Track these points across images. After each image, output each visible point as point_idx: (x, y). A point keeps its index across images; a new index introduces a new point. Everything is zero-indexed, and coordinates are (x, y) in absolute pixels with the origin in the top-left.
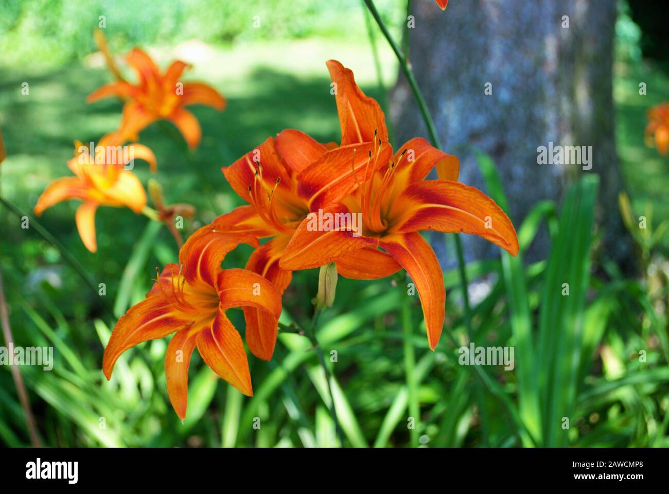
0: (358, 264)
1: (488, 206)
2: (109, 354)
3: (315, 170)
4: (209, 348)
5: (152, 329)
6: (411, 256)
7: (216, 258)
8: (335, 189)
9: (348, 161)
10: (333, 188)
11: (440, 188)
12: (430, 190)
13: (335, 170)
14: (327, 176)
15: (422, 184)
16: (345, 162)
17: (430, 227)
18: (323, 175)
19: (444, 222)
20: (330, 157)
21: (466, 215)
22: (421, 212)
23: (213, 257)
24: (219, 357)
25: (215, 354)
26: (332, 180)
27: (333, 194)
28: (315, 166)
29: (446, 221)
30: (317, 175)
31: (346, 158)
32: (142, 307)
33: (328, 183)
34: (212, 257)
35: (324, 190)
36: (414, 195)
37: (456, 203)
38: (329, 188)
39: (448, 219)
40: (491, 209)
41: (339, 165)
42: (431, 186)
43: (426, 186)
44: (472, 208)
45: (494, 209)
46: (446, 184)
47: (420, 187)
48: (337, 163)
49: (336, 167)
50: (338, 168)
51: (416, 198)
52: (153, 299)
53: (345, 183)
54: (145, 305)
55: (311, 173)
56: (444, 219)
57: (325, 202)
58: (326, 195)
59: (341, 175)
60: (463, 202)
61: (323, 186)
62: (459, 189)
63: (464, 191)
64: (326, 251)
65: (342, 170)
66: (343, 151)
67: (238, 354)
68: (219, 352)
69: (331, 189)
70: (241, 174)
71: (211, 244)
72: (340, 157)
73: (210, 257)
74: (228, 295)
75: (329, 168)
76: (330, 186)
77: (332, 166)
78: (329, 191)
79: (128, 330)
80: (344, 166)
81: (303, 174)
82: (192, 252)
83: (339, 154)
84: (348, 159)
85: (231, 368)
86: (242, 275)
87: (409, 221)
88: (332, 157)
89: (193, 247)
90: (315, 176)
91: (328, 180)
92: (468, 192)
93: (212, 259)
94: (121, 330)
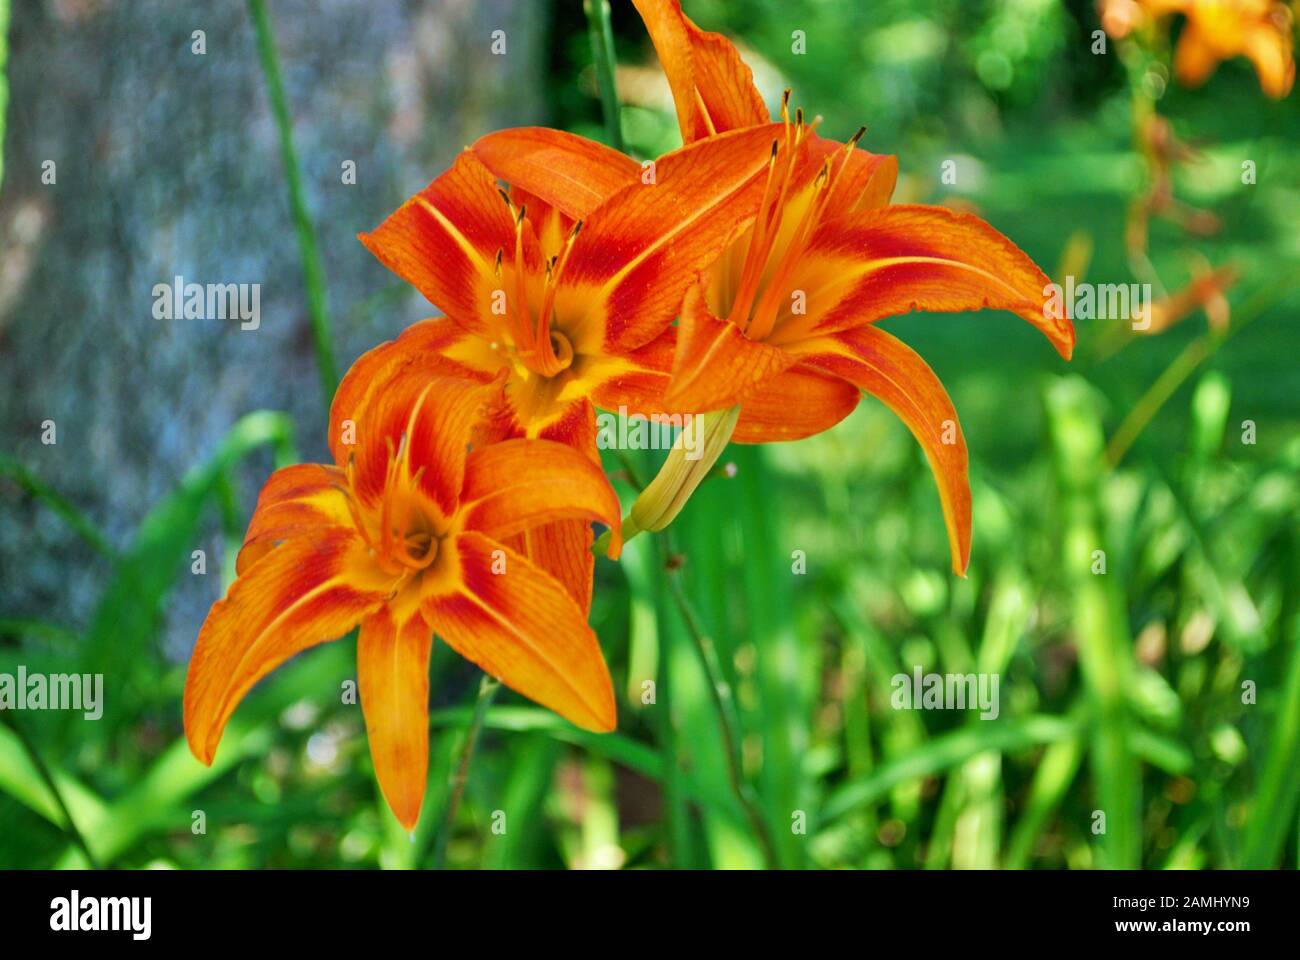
0: (764, 406)
1: (1001, 253)
2: (193, 704)
3: (628, 206)
4: (478, 637)
5: (311, 620)
6: (880, 375)
7: (457, 422)
8: (687, 243)
9: (712, 173)
10: (680, 241)
11: (897, 224)
12: (874, 230)
13: (680, 200)
14: (661, 215)
15: (852, 219)
16: (705, 178)
17: (914, 304)
18: (649, 214)
19: (938, 290)
20: (666, 170)
21: (975, 274)
22: (870, 278)
23: (448, 422)
24: (514, 650)
25: (500, 647)
26: (676, 222)
27: (682, 253)
28: (626, 197)
29: (941, 287)
30: (634, 215)
31: (707, 167)
32: (264, 572)
33: (666, 230)
34: (443, 423)
35: (656, 250)
36: (838, 245)
37: (943, 251)
38: (672, 241)
39: (942, 284)
40: (1007, 259)
41: (690, 185)
42: (875, 221)
43: (862, 222)
44: (976, 259)
45: (1014, 260)
46: (908, 215)
47: (850, 228)
48: (685, 181)
49: (682, 193)
50: (688, 192)
51: (844, 253)
52: (287, 550)
53: (710, 226)
54: (272, 568)
55: (616, 214)
56: (936, 285)
57: (660, 277)
58: (664, 260)
59: (698, 207)
60: (957, 248)
61: (652, 240)
62: (939, 222)
63: (950, 225)
64: (733, 371)
65: (698, 198)
66: (699, 152)
67: (564, 635)
68: (515, 639)
69: (675, 243)
70: (419, 244)
71: (430, 394)
72: (693, 166)
73: (439, 422)
74: (507, 504)
75: (663, 195)
76: (674, 237)
77: (670, 190)
78: (670, 249)
79: (236, 636)
80: (702, 187)
81: (594, 220)
82: (380, 420)
83: (689, 161)
84: (711, 169)
85: (551, 670)
86: (533, 452)
87: (844, 303)
88: (670, 169)
89: (381, 409)
90: (627, 221)
91: (664, 225)
92: (957, 226)
93: (446, 428)
94: (215, 639)
